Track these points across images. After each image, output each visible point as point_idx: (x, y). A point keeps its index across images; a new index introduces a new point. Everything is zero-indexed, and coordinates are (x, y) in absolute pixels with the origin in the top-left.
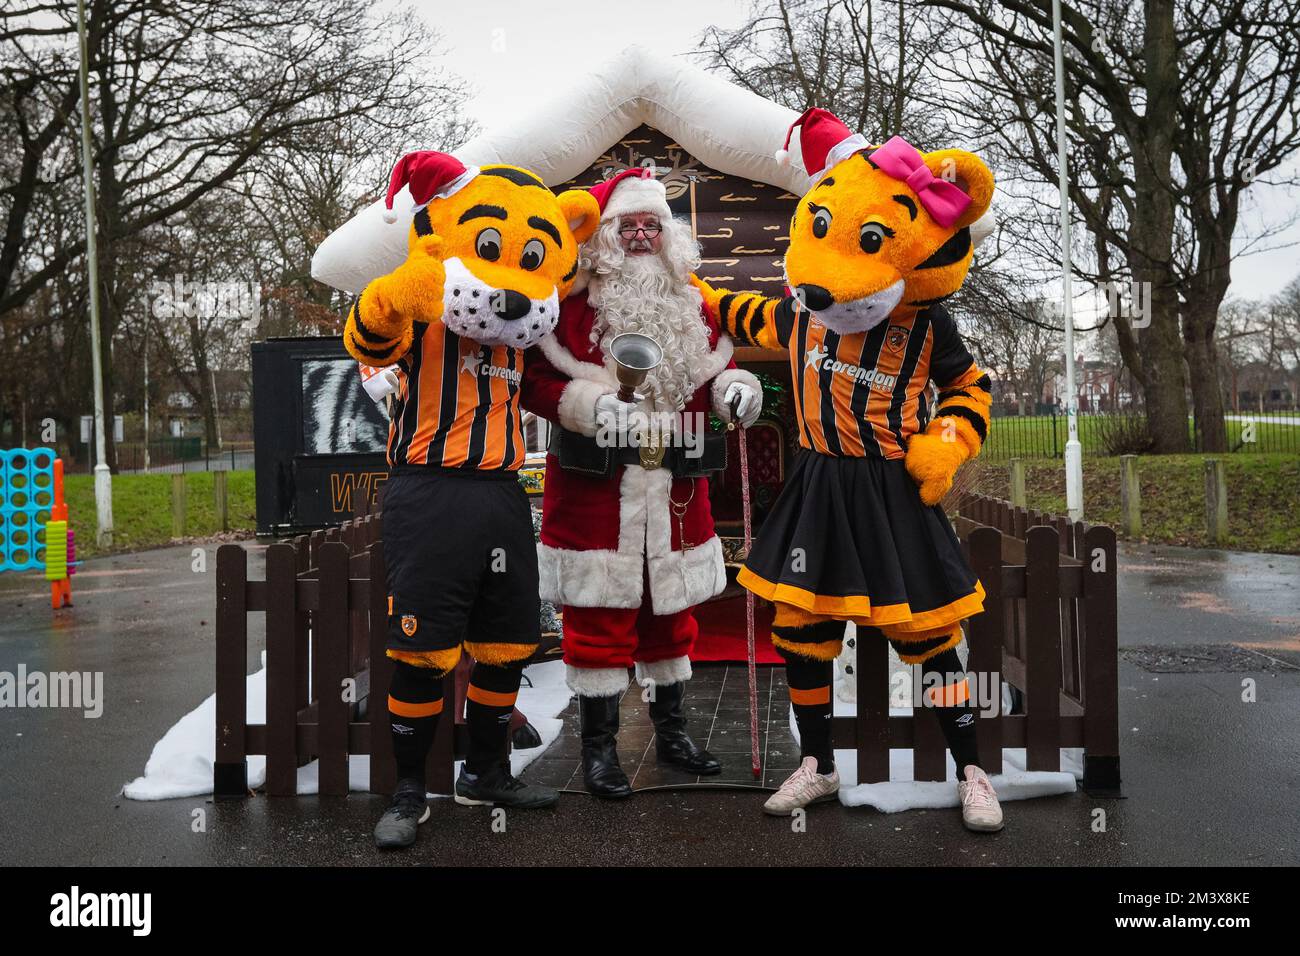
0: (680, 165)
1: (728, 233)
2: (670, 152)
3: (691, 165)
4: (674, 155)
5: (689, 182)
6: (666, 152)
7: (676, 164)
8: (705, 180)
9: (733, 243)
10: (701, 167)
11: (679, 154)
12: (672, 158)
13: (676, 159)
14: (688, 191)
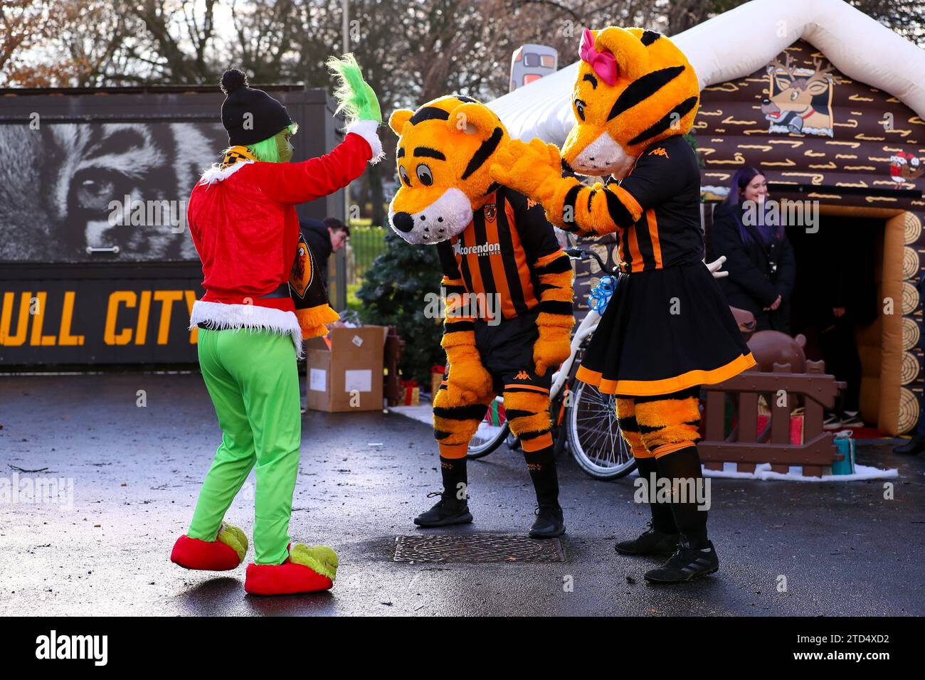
0: (821, 69)
1: (853, 124)
2: (815, 60)
3: (829, 69)
4: (817, 61)
5: (828, 83)
6: (811, 59)
7: (818, 69)
8: (839, 83)
9: (857, 131)
10: (836, 72)
11: (820, 62)
12: (815, 64)
13: (818, 65)
14: (828, 91)
